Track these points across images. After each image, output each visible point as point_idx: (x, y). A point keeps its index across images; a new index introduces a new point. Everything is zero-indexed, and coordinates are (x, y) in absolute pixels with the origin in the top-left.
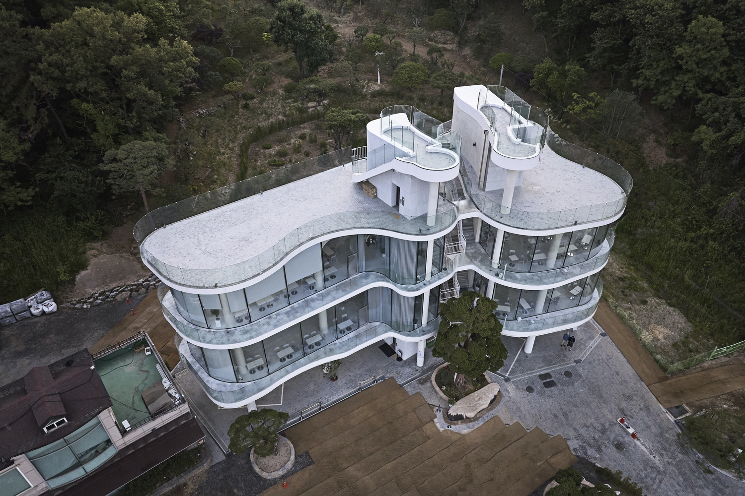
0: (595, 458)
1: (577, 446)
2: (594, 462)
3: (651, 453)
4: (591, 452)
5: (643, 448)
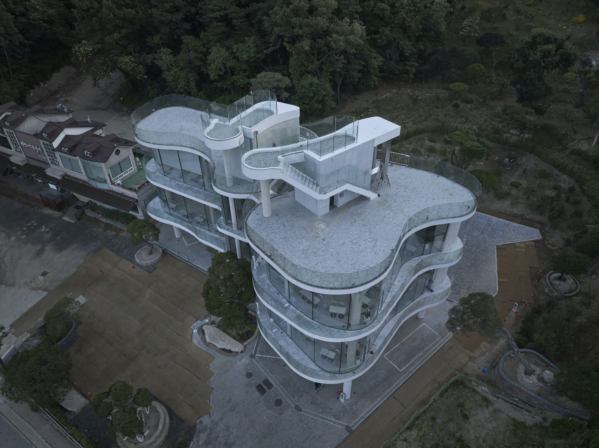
1: (205, 424)
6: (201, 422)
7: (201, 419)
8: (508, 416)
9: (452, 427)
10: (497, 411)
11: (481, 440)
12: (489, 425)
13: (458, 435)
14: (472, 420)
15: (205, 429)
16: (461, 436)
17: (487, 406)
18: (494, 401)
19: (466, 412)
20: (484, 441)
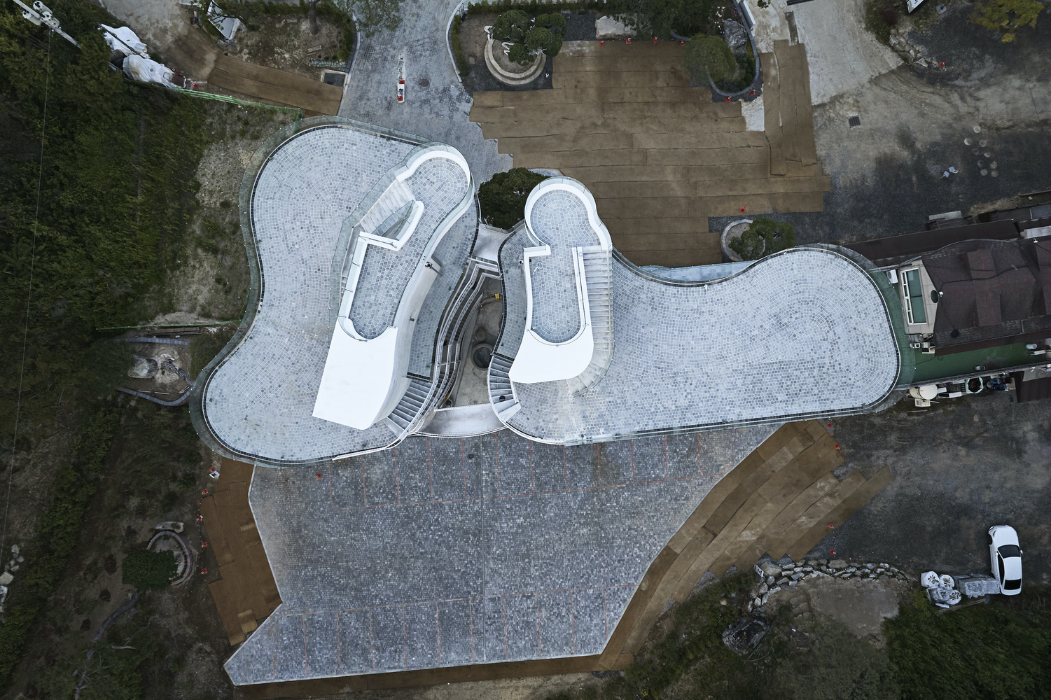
0: (456, 86)
1: (464, 103)
2: (461, 85)
3: (401, 63)
4: (455, 92)
5: (404, 70)
6: (468, 102)
7: (470, 105)
8: (180, 311)
9: (228, 261)
10: (192, 310)
11: (197, 266)
12: (194, 287)
13: (219, 256)
14: (212, 280)
15: (459, 99)
16: (216, 257)
17: (203, 308)
18: (198, 319)
19: (220, 286)
20: (194, 267)
